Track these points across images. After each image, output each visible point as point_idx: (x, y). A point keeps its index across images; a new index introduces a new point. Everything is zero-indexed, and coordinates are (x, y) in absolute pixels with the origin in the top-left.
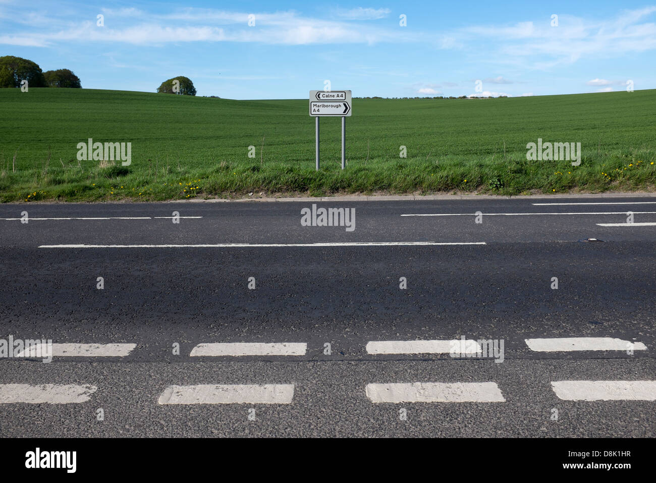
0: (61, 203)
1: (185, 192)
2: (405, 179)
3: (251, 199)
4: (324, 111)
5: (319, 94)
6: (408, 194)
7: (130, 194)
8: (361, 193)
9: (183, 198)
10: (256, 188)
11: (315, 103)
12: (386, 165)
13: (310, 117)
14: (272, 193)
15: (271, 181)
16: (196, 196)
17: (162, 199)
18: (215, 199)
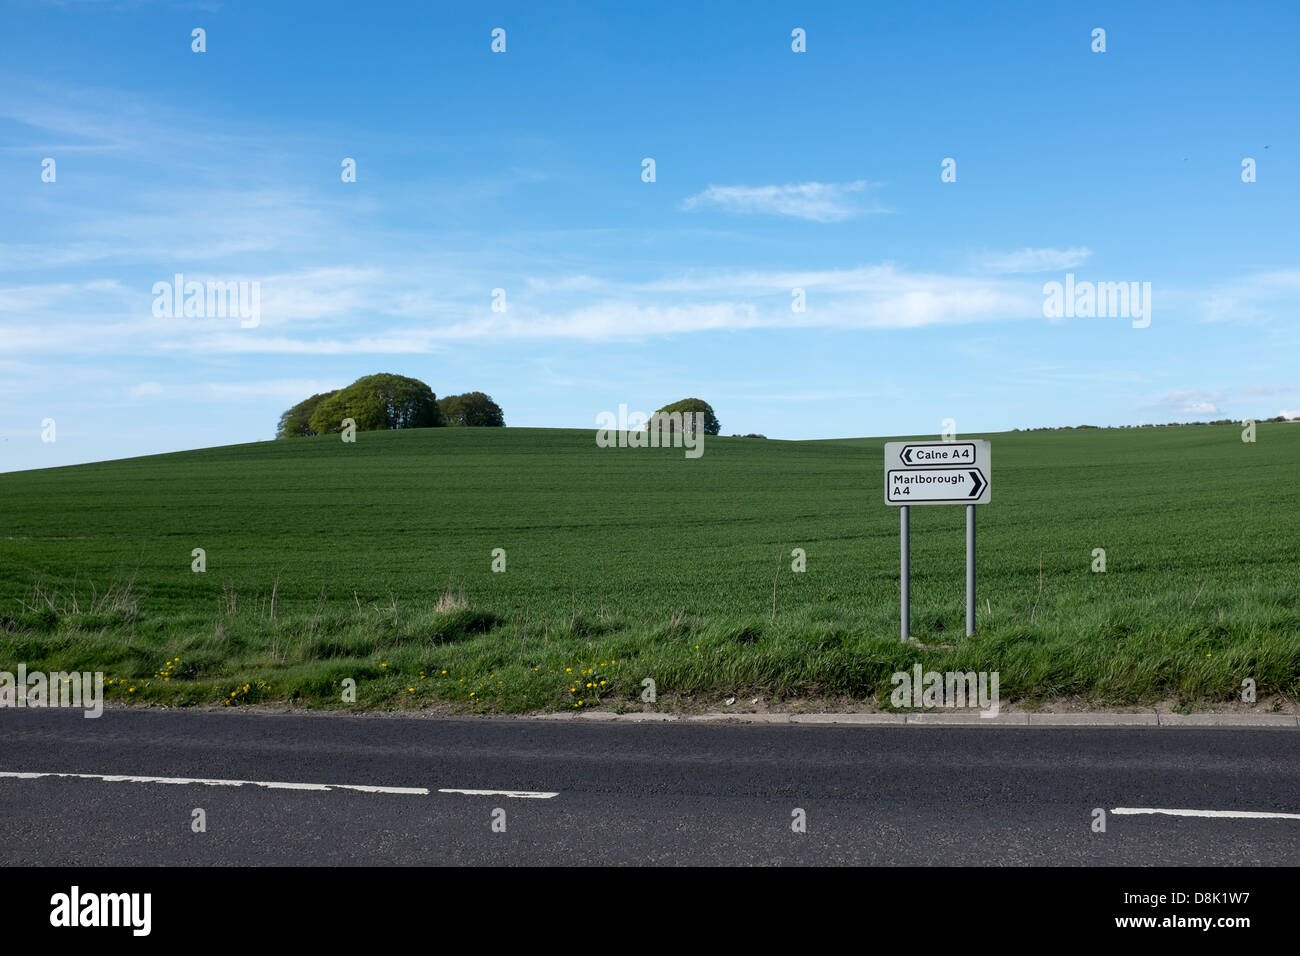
0: (297, 712)
1: (574, 694)
2: (1132, 667)
3: (729, 716)
4: (921, 492)
5: (909, 451)
6: (1139, 707)
7: (451, 694)
8: (1012, 702)
9: (569, 708)
10: (743, 688)
11: (898, 474)
12: (1081, 626)
13: (886, 506)
14: (783, 699)
15: (779, 671)
16: (598, 704)
17: (518, 710)
18: (641, 711)
